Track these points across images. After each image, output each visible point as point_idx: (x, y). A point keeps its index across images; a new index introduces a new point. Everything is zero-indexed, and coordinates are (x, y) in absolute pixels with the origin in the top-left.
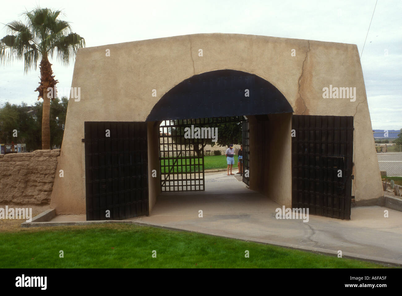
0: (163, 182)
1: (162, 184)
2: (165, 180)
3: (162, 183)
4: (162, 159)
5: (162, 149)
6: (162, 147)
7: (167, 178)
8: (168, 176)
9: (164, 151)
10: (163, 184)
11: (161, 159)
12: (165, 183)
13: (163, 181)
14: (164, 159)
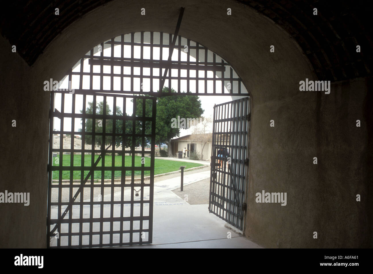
0: (55, 224)
1: (51, 229)
2: (60, 220)
3: (52, 227)
4: (55, 168)
5: (56, 145)
6: (56, 139)
7: (64, 214)
8: (66, 211)
9: (61, 150)
10: (54, 230)
11: (50, 168)
12: (58, 227)
13: (54, 221)
14: (61, 168)
